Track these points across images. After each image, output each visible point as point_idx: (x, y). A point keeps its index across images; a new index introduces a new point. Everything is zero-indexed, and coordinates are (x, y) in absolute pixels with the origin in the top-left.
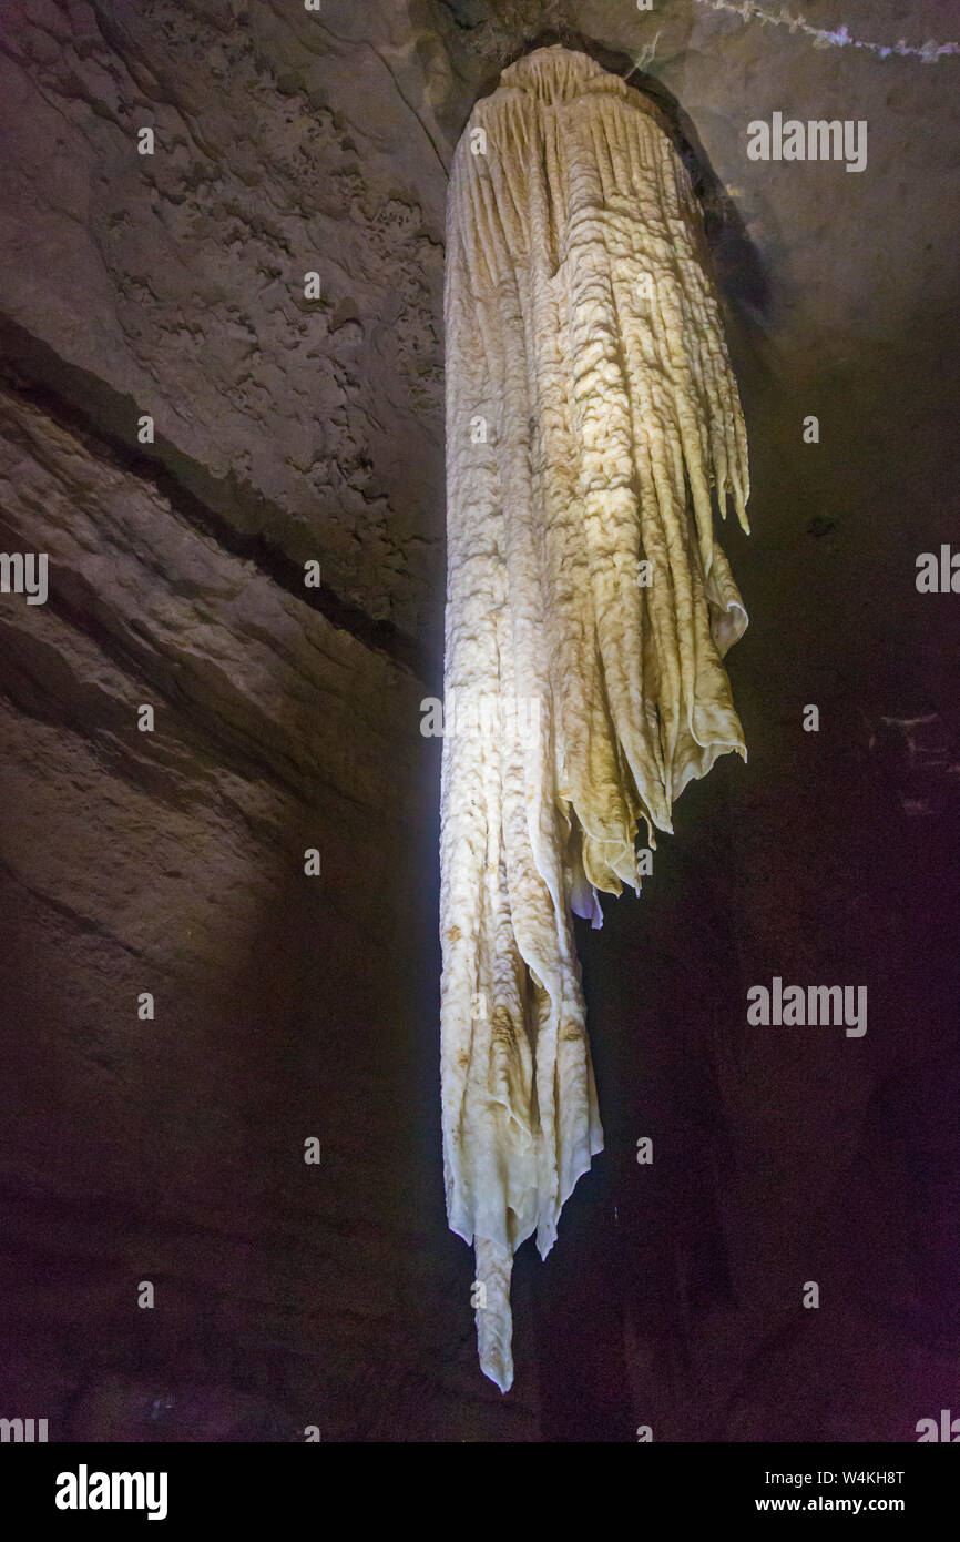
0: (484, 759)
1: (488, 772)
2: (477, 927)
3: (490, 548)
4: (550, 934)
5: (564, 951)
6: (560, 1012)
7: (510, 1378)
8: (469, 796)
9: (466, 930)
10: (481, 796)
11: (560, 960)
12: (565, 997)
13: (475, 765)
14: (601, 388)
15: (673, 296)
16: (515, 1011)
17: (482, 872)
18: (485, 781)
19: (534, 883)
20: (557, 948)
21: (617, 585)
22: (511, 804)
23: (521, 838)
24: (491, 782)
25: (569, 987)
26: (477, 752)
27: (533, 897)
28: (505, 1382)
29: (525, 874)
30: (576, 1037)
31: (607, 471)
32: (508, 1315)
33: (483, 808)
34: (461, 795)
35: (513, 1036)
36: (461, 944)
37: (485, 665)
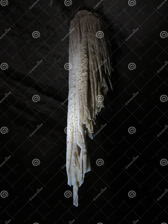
0: (73, 116)
1: (73, 118)
2: (72, 141)
3: (74, 86)
4: (81, 140)
5: (84, 142)
6: (83, 151)
7: (78, 205)
8: (70, 122)
9: (70, 141)
10: (72, 122)
11: (83, 143)
12: (83, 149)
13: (71, 118)
14: (84, 58)
15: (97, 42)
16: (77, 152)
17: (73, 133)
18: (73, 120)
19: (79, 133)
20: (83, 142)
21: (84, 86)
22: (76, 122)
23: (77, 127)
24: (74, 120)
25: (84, 147)
26: (72, 115)
27: (79, 135)
28: (77, 206)
29: (78, 132)
30: (85, 154)
31: (84, 70)
32: (77, 196)
33: (73, 124)
34: (69, 122)
35: (77, 156)
36: (69, 144)
37: (73, 103)
